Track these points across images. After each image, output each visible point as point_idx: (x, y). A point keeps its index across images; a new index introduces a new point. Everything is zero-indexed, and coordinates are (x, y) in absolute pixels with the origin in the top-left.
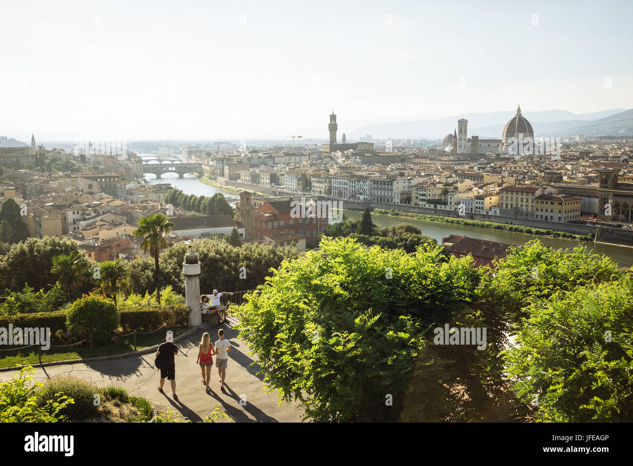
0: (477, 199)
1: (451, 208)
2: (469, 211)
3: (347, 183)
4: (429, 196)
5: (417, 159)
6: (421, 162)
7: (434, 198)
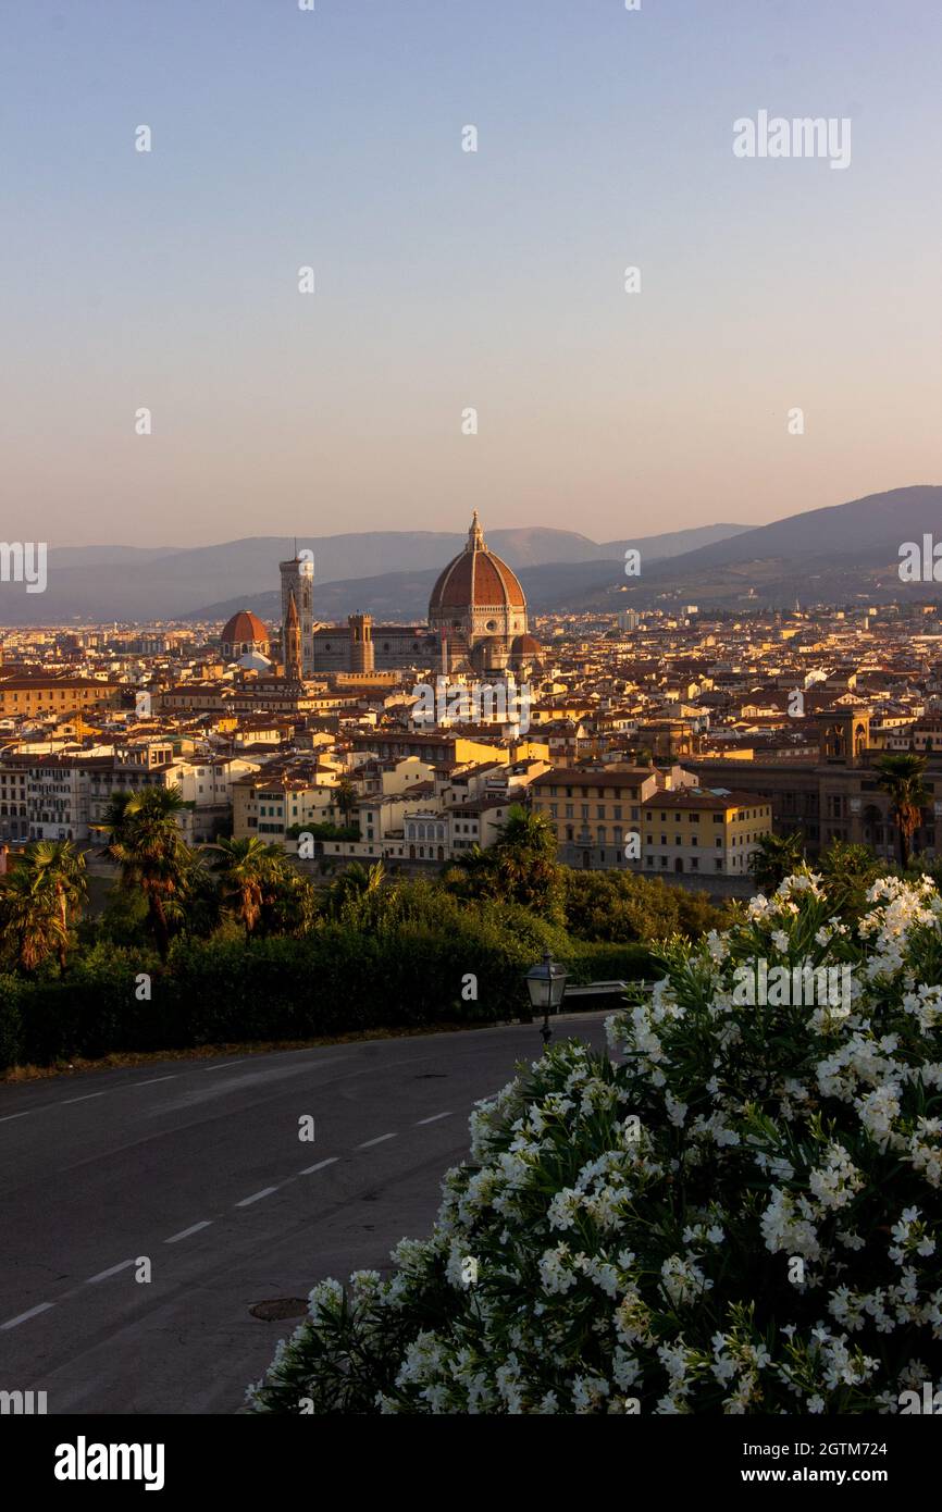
0: (457, 815)
1: (371, 850)
2: (431, 855)
4: (295, 812)
5: (179, 698)
7: (310, 820)
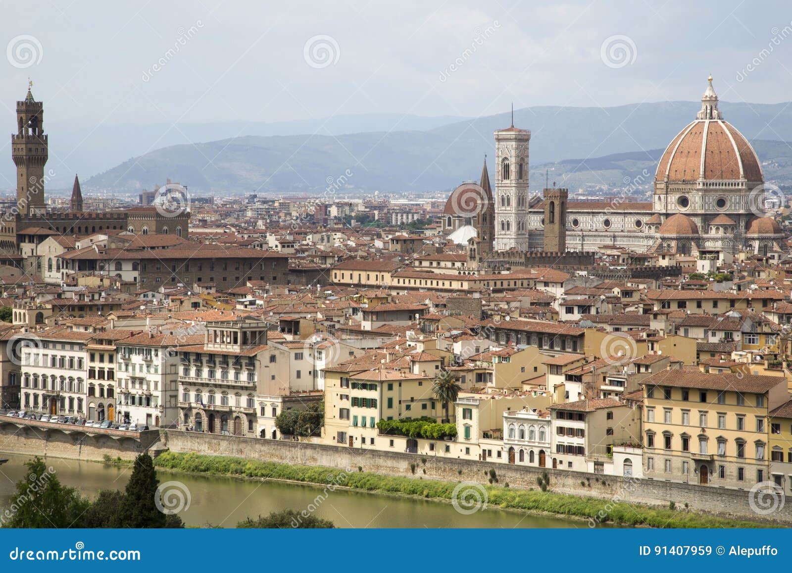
0: (561, 415)
1: (468, 450)
2: (532, 460)
3: (80, 361)
4: (390, 405)
5: (347, 273)
6: (363, 282)
7: (405, 414)
